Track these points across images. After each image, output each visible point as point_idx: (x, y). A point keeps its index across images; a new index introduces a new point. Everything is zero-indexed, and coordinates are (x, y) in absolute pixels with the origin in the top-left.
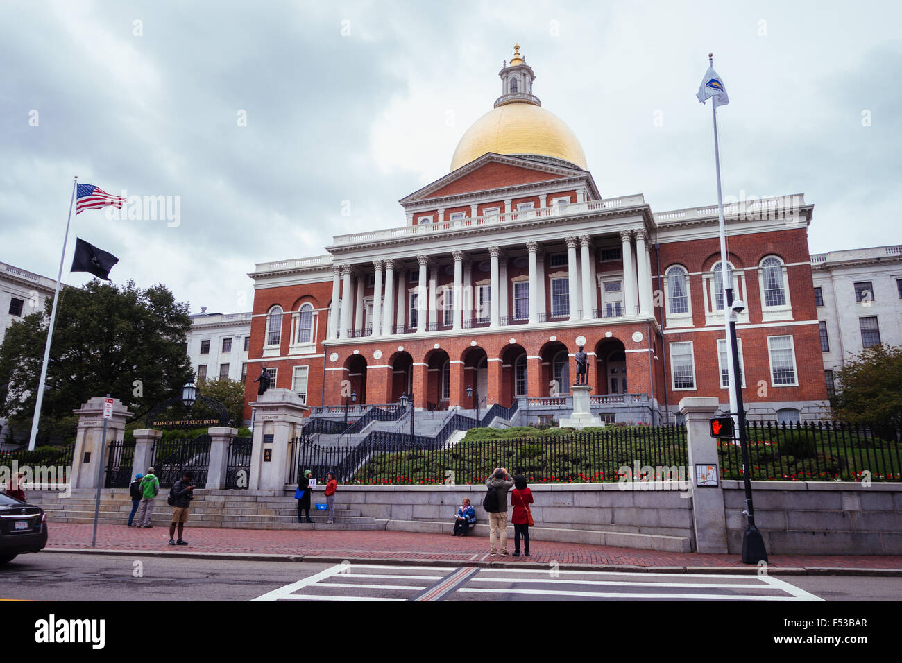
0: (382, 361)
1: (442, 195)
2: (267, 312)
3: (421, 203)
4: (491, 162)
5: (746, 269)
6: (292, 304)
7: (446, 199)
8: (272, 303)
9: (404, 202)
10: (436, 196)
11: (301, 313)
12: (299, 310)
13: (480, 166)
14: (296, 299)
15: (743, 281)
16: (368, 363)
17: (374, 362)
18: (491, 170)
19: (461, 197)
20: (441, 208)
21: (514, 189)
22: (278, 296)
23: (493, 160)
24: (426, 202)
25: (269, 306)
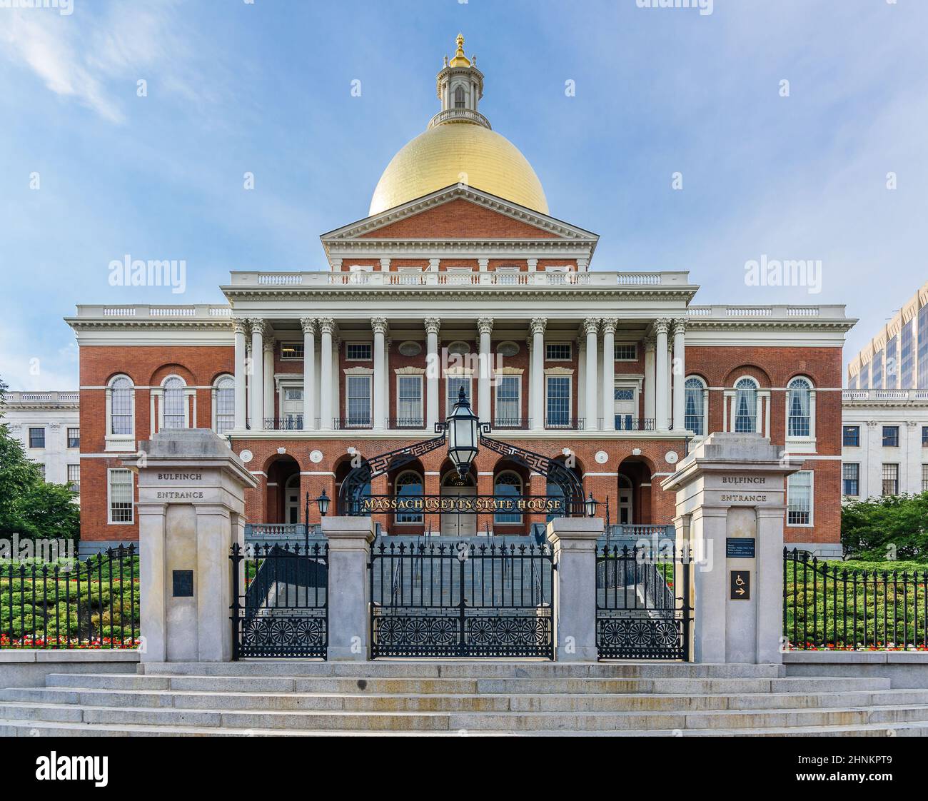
0: (323, 465)
1: (386, 236)
2: (106, 384)
3: (356, 244)
4: (458, 199)
5: (773, 389)
6: (150, 374)
7: (394, 244)
8: (113, 371)
9: (328, 239)
10: (377, 237)
11: (165, 390)
12: (162, 385)
13: (443, 202)
14: (155, 368)
15: (768, 403)
16: (302, 467)
17: (311, 466)
18: (459, 211)
19: (417, 244)
20: (385, 256)
21: (494, 244)
22: (123, 360)
23: (463, 197)
24: (363, 244)
25: (108, 374)
